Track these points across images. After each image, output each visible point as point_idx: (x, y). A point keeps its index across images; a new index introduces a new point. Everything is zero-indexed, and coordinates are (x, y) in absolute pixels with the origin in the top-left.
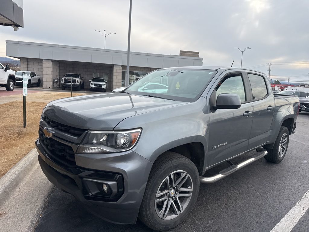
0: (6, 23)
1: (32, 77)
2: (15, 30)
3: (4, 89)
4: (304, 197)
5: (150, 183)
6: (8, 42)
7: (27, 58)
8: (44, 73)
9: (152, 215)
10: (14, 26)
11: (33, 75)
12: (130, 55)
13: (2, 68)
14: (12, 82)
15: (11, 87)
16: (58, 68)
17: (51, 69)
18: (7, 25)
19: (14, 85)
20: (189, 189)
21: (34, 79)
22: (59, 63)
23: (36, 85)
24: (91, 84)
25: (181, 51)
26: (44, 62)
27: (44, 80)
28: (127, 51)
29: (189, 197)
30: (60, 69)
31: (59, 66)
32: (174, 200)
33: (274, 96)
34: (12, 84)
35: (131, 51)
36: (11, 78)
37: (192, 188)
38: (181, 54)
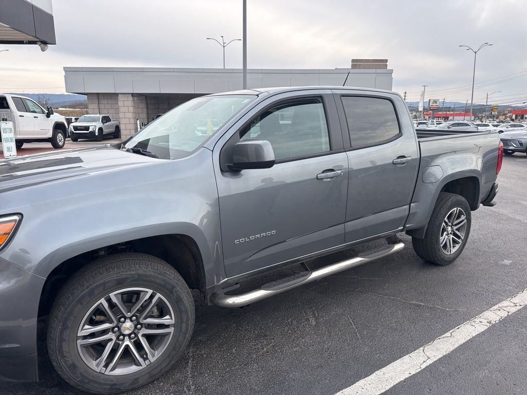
0: (30, 40)
1: (103, 123)
2: (43, 50)
3: (49, 145)
4: (448, 334)
5: (59, 311)
6: (67, 70)
7: (98, 94)
8: (121, 115)
9: (73, 367)
10: (40, 43)
11: (106, 119)
12: (248, 76)
13: (43, 112)
14: (62, 134)
15: (60, 141)
16: (143, 106)
17: (131, 109)
18: (30, 42)
19: (65, 137)
20: (166, 320)
21: (108, 127)
22: (146, 99)
23: (112, 137)
24: (197, 130)
25: (353, 61)
26: (120, 98)
27: (122, 127)
28: (242, 68)
29: (167, 335)
30: (147, 108)
31: (147, 104)
32: (132, 341)
33: (418, 137)
34: (60, 136)
35: (248, 67)
36: (58, 127)
37: (172, 319)
38: (354, 66)
